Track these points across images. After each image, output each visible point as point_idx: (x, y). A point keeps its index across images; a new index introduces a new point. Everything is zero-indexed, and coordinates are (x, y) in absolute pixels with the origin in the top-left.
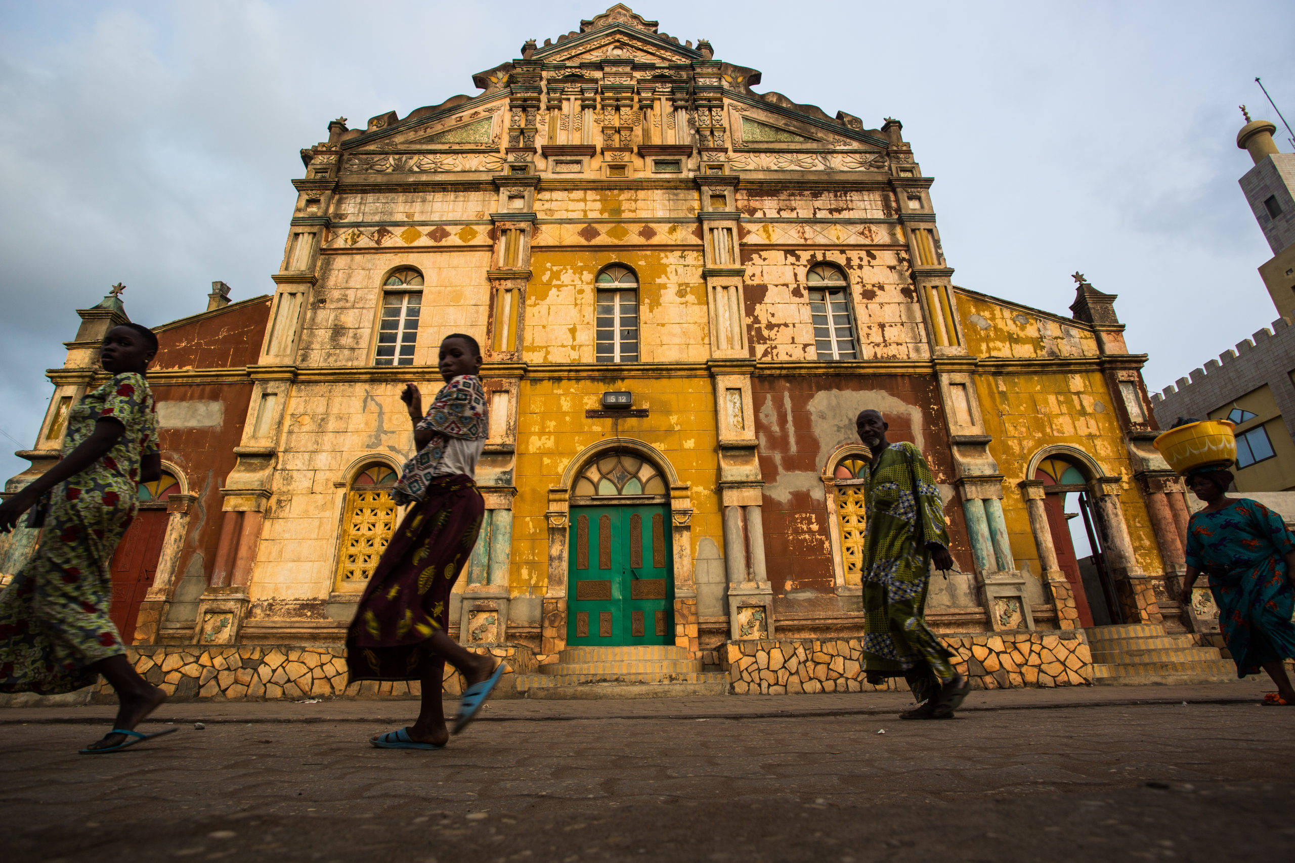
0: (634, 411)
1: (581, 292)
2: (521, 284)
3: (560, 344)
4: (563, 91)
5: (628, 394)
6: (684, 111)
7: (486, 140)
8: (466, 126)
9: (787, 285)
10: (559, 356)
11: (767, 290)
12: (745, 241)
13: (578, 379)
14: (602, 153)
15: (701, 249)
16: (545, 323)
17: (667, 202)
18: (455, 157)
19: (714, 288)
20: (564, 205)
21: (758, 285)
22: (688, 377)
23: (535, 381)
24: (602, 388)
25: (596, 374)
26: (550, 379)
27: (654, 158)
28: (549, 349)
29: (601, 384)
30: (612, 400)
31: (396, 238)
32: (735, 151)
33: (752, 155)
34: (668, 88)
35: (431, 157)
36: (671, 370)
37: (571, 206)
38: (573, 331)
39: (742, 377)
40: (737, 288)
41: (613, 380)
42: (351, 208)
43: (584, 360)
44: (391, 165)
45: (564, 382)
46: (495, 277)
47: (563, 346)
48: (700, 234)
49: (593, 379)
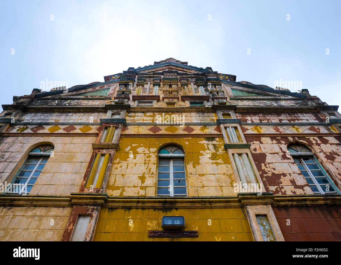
0: (186, 232)
1: (149, 157)
2: (112, 152)
3: (133, 185)
4: (145, 81)
5: (182, 218)
6: (202, 87)
7: (105, 95)
8: (97, 91)
9: (278, 153)
10: (130, 193)
11: (266, 156)
12: (245, 133)
13: (143, 208)
14: (163, 100)
15: (221, 136)
16: (124, 173)
17: (199, 117)
18: (88, 101)
19: (233, 154)
20: (142, 118)
21: (260, 154)
22: (225, 207)
23: (112, 209)
24: (161, 214)
25: (157, 205)
26: (123, 208)
27: (189, 101)
28: (125, 188)
29: (161, 212)
30: (169, 222)
31: (47, 130)
32: (230, 99)
33: (239, 101)
34: (194, 80)
35: (77, 101)
36: (212, 202)
37: (145, 118)
38: (142, 178)
39: (265, 206)
40: (247, 154)
41: (170, 209)
42: (27, 118)
43: (149, 195)
44: (56, 103)
45: (133, 211)
46: (97, 148)
47: (134, 187)
48: (219, 129)
49: (155, 209)
